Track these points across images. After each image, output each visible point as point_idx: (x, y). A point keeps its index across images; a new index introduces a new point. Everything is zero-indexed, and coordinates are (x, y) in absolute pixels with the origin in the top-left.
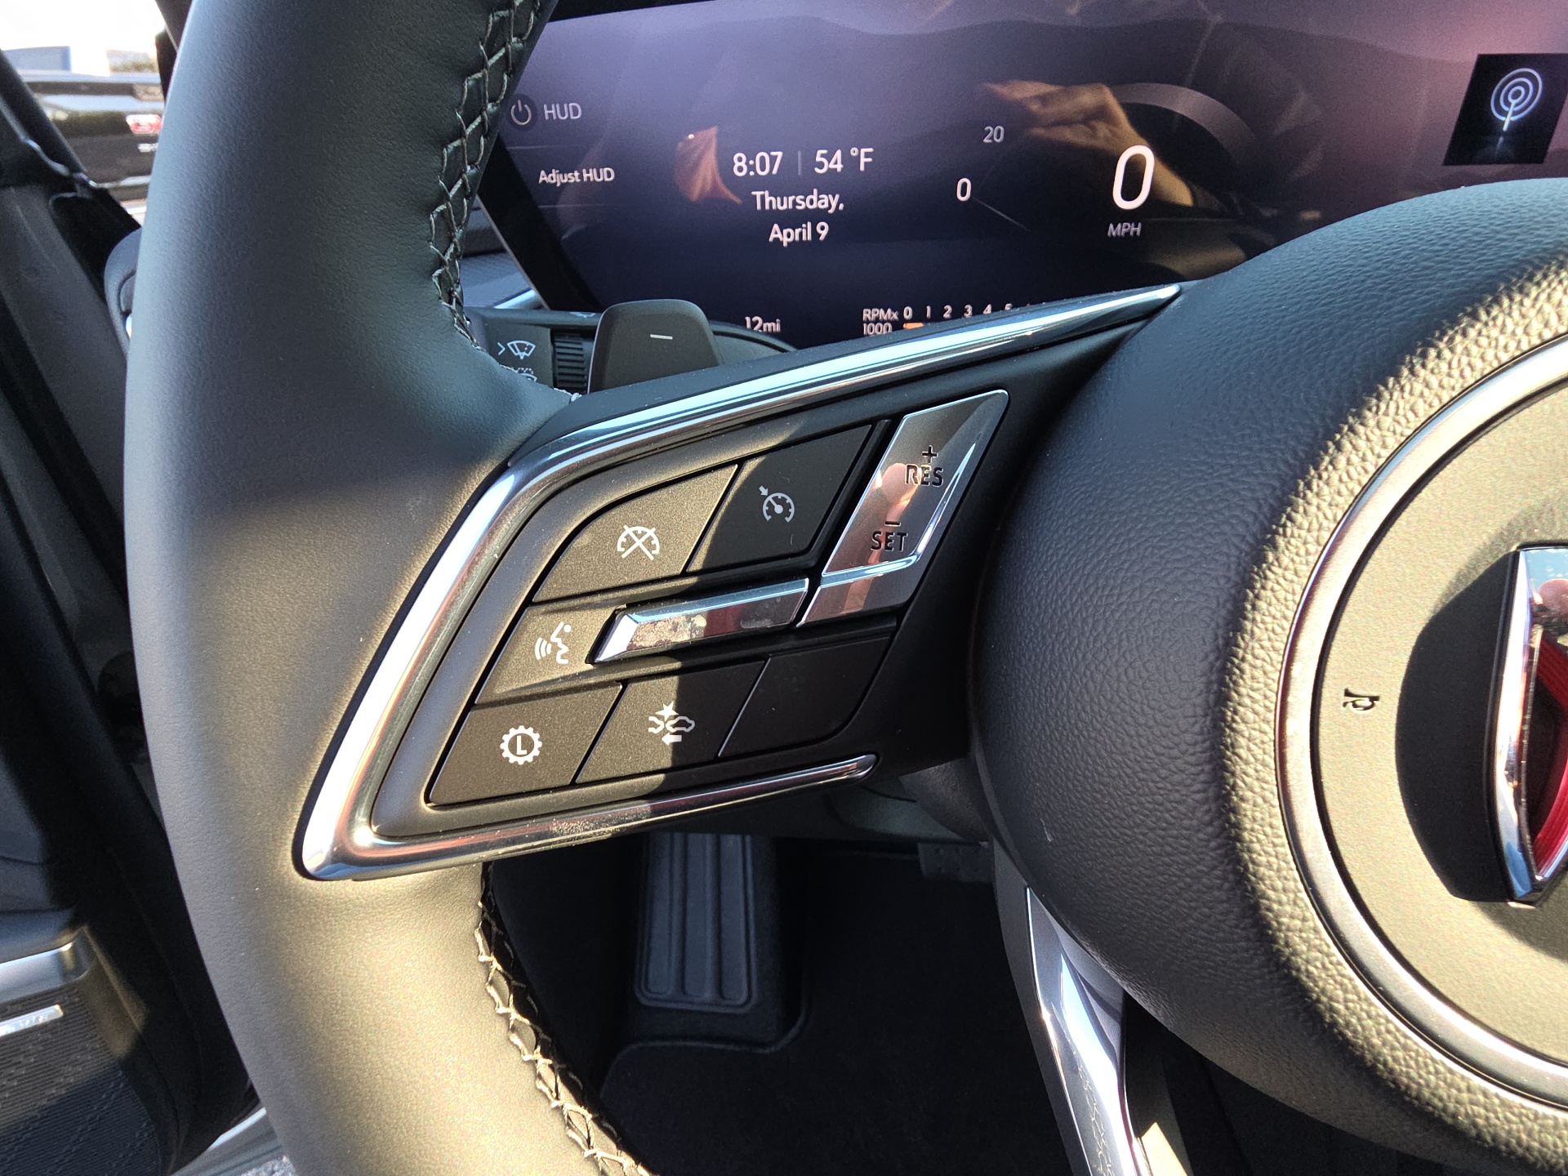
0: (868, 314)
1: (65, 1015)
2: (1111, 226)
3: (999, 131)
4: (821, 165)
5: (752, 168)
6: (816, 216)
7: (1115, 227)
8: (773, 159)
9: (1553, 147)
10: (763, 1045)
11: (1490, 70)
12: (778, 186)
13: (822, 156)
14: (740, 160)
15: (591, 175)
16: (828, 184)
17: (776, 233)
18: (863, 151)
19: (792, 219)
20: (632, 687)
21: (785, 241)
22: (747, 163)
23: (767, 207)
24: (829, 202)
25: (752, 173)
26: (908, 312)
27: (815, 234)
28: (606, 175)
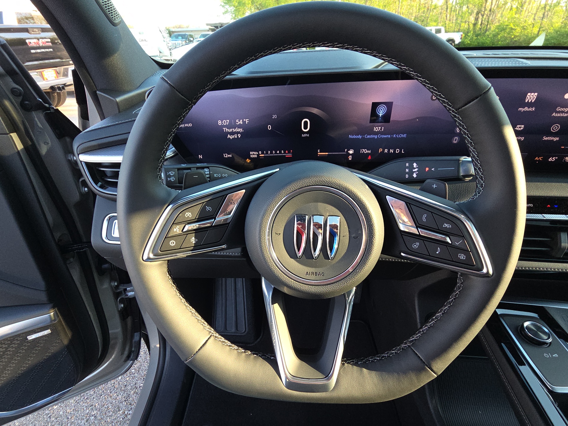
0: (251, 153)
1: (51, 332)
2: (302, 135)
3: (276, 116)
4: (238, 123)
5: (222, 123)
6: (238, 133)
7: (303, 135)
8: (227, 122)
9: (391, 119)
10: (250, 344)
11: (375, 105)
12: (228, 127)
13: (238, 121)
14: (220, 122)
15: (187, 125)
16: (239, 126)
17: (229, 136)
18: (247, 120)
19: (232, 133)
20: (188, 235)
21: (231, 138)
22: (221, 122)
23: (226, 131)
24: (240, 130)
25: (222, 124)
26: (260, 152)
27: (238, 137)
28: (190, 125)
